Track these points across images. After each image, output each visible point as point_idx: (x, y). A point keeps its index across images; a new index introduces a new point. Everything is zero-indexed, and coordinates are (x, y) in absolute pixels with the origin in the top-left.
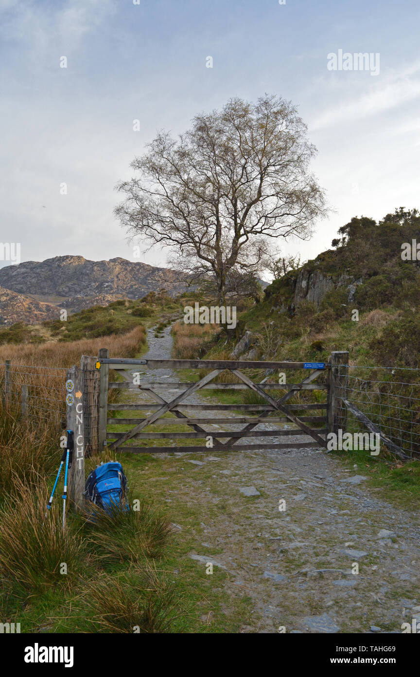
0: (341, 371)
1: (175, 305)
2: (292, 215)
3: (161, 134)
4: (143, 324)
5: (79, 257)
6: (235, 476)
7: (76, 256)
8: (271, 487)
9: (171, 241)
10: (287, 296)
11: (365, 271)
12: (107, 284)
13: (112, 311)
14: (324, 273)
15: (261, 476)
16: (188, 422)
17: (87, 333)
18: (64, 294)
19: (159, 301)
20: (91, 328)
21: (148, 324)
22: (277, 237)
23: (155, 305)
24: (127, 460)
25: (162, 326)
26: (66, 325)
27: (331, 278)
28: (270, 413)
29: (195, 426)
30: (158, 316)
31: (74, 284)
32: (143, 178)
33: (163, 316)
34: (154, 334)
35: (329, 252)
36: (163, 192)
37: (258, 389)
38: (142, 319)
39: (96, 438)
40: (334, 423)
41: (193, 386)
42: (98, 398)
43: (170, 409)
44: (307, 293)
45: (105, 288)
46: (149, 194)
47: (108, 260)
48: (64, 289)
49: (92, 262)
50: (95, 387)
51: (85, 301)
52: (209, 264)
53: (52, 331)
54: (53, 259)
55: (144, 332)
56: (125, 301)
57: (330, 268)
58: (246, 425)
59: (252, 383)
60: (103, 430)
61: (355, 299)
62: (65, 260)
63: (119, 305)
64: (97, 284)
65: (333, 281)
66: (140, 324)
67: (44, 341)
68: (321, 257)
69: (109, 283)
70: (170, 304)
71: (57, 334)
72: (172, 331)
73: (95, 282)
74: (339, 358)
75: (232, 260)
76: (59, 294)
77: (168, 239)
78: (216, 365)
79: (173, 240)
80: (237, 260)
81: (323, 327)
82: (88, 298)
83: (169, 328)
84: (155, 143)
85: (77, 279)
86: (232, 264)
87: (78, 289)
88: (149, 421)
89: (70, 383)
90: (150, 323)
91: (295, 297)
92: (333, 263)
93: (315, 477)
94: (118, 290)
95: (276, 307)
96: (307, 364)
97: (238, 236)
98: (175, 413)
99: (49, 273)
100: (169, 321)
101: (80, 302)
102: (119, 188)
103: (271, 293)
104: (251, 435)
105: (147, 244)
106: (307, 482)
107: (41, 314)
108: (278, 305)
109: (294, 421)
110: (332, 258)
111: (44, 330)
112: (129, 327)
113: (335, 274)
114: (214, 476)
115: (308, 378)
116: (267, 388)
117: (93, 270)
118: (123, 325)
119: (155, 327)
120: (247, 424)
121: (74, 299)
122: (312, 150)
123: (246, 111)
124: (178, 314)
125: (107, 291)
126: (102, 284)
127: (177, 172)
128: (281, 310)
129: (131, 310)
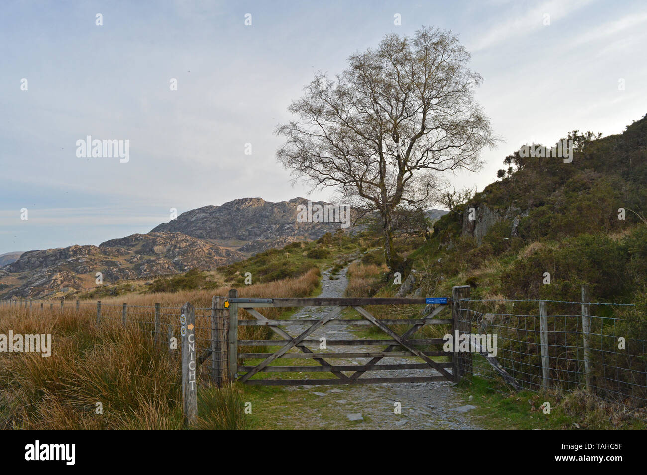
0: (462, 306)
1: (353, 245)
2: (456, 147)
3: (318, 75)
4: (318, 266)
5: (258, 199)
6: (349, 405)
7: (255, 198)
8: (379, 414)
9: (333, 181)
10: (455, 231)
11: (530, 202)
12: (288, 226)
13: (287, 253)
14: (491, 206)
15: (374, 405)
16: (314, 356)
17: (261, 278)
18: (244, 238)
19: (336, 242)
20: (265, 272)
21: (324, 265)
22: (444, 170)
23: (331, 246)
24: (256, 392)
25: (337, 268)
26: (240, 270)
27: (498, 211)
28: (394, 348)
29: (321, 361)
30: (335, 257)
31: (254, 227)
32: (301, 121)
33: (340, 258)
34: (329, 276)
35: (497, 183)
36: (321, 133)
37: (380, 325)
38: (318, 261)
39: (226, 370)
40: (459, 356)
41: (317, 322)
42: (227, 334)
43: (295, 344)
44: (474, 227)
45: (286, 229)
46: (309, 136)
47: (288, 201)
48: (244, 232)
49: (272, 203)
50: (224, 324)
51: (265, 244)
52: (373, 202)
53: (226, 276)
54: (232, 203)
55: (319, 275)
56: (300, 243)
57: (498, 201)
58: (370, 359)
59: (375, 319)
60: (234, 364)
61: (518, 232)
62: (245, 202)
63: (295, 247)
64: (278, 226)
65: (500, 213)
66: (315, 266)
67: (217, 287)
68: (489, 189)
69: (290, 225)
70: (347, 245)
71: (232, 279)
72: (347, 272)
73: (275, 224)
74: (459, 292)
75: (398, 197)
76: (239, 238)
77: (330, 179)
78: (338, 302)
79: (336, 180)
80: (402, 197)
81: (479, 263)
82: (268, 241)
83: (346, 269)
84: (314, 85)
85: (257, 222)
86: (398, 202)
87: (258, 232)
88: (276, 356)
89: (183, 317)
90: (326, 264)
91: (463, 232)
92: (500, 195)
93: (427, 407)
94: (300, 231)
95: (444, 244)
96: (428, 299)
97: (402, 172)
98: (301, 348)
99: (228, 217)
100: (346, 262)
101: (261, 245)
102: (278, 132)
103: (440, 229)
104: (375, 368)
105: (311, 186)
106: (415, 410)
107: (221, 260)
108: (446, 241)
109: (418, 355)
110: (501, 189)
111: (219, 276)
112: (303, 269)
113: (502, 206)
114: (330, 405)
115: (432, 312)
116: (390, 323)
117: (273, 212)
118: (297, 268)
119: (331, 269)
120: (372, 358)
121: (254, 242)
122: (478, 78)
123: (404, 45)
124: (356, 254)
125: (288, 233)
126: (282, 226)
127: (336, 111)
128: (449, 247)
129: (306, 252)
